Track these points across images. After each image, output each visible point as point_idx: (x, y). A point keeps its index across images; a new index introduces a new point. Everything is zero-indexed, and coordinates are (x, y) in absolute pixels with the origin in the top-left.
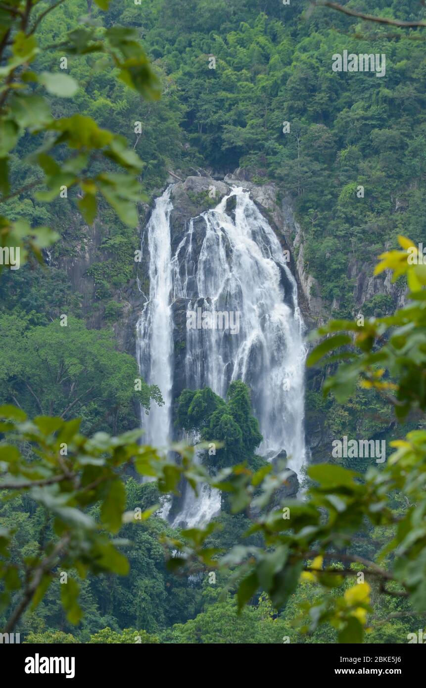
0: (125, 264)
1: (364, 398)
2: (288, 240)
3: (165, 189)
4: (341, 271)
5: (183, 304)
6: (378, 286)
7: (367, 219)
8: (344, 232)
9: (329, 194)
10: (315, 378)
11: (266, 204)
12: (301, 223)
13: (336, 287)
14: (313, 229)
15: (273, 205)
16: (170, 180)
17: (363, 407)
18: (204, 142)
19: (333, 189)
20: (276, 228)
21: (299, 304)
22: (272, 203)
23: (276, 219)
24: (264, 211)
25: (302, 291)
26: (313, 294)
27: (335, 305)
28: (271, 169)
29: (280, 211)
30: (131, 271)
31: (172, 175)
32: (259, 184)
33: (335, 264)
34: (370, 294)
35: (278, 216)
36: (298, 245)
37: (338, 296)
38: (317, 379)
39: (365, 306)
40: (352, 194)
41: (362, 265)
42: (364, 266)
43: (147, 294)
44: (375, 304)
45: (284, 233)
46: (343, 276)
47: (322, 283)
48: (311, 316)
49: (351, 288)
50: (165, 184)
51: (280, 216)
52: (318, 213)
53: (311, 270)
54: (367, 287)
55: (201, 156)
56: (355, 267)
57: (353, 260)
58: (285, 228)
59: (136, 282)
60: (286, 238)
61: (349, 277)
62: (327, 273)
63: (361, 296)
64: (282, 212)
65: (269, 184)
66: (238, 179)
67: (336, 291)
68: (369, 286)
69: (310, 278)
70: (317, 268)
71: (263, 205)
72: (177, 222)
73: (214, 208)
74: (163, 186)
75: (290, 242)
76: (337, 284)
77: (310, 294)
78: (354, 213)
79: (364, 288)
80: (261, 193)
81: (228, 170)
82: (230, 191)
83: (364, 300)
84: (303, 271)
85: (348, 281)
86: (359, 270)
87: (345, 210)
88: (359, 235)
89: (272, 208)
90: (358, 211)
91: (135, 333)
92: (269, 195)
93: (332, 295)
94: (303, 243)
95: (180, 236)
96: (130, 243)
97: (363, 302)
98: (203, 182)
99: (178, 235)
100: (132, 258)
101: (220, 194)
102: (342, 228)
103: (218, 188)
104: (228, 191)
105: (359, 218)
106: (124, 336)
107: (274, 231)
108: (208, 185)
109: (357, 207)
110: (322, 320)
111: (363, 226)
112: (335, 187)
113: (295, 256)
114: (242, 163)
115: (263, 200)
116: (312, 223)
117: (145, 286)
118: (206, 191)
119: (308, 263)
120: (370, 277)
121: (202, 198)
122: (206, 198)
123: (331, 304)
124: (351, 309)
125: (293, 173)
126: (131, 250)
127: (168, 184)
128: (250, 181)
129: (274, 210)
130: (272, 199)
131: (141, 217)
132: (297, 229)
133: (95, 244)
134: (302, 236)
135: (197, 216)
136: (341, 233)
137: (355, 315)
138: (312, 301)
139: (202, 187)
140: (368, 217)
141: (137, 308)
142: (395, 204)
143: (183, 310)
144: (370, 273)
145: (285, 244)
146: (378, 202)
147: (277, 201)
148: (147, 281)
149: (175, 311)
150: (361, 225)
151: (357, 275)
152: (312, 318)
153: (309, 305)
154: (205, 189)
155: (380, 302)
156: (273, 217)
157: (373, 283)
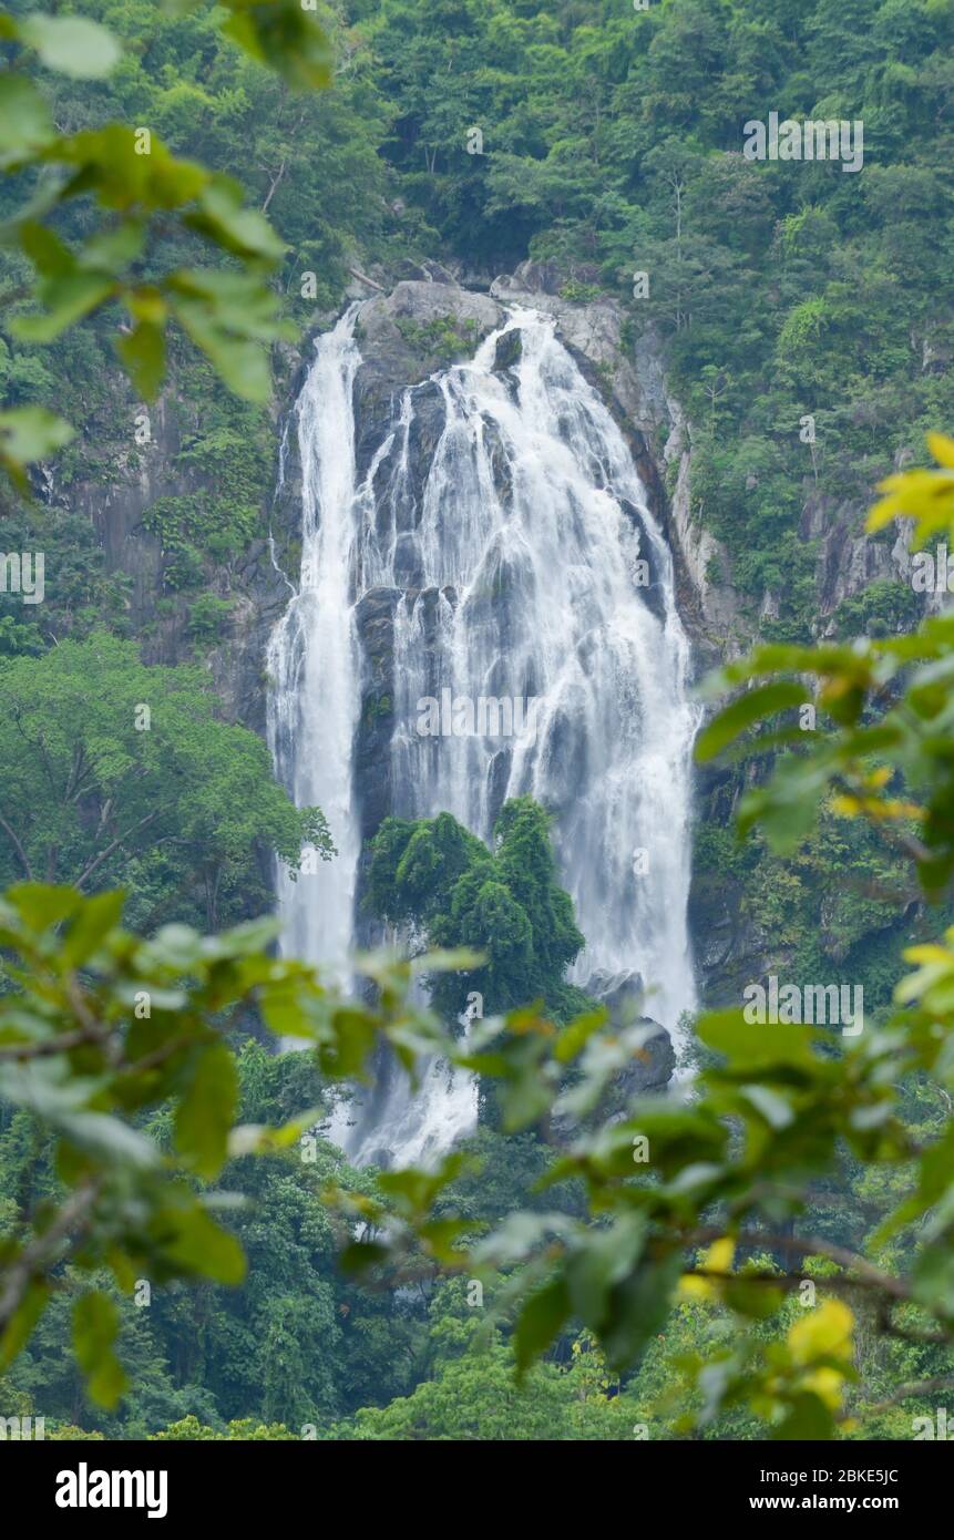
0: (239, 501)
1: (839, 842)
2: (651, 445)
3: (342, 313)
4: (785, 522)
5: (385, 604)
6: (878, 560)
7: (850, 391)
8: (791, 424)
9: (754, 327)
10: (716, 792)
11: (594, 352)
12: (683, 402)
13: (772, 561)
14: (714, 416)
15: (614, 356)
16: (355, 289)
17: (838, 865)
18: (440, 195)
19: (765, 315)
20: (619, 414)
21: (678, 604)
22: (611, 350)
23: (620, 390)
24: (591, 370)
25: (686, 571)
26: (715, 579)
27: (768, 608)
28: (607, 263)
29: (631, 370)
30: (253, 519)
31: (358, 278)
32: (579, 302)
33: (769, 505)
34: (858, 581)
35: (625, 382)
36: (675, 455)
37: (777, 584)
38: (721, 792)
39: (844, 610)
40: (812, 327)
41: (836, 508)
42: (842, 509)
43: (295, 576)
44: (870, 605)
45: (639, 425)
46: (789, 533)
47: (737, 552)
48: (707, 636)
49: (810, 566)
50: (342, 299)
51: (629, 382)
52: (727, 376)
53: (708, 520)
54: (850, 561)
55: (434, 230)
56: (820, 513)
57: (813, 495)
58: (643, 413)
59: (266, 547)
60: (645, 437)
61: (805, 538)
62: (748, 527)
63: (833, 586)
64: (636, 372)
65: (603, 302)
66: (525, 289)
67: (773, 573)
68: (855, 561)
69: (707, 539)
70: (724, 514)
71: (587, 354)
72: (371, 397)
73: (464, 361)
74: (336, 305)
75: (656, 449)
76: (773, 555)
77: (706, 579)
78: (818, 375)
79: (842, 565)
80: (583, 324)
81: (502, 265)
82: (504, 318)
83: (842, 594)
84: (689, 521)
85: (800, 545)
86: (830, 520)
87: (795, 369)
88: (829, 431)
89: (610, 362)
90: (827, 372)
91: (262, 675)
92: (603, 329)
93: (762, 582)
94: (688, 451)
95: (378, 431)
96: (253, 450)
97: (840, 601)
98: (437, 297)
99: (372, 427)
100: (259, 487)
101: (482, 328)
102: (787, 413)
103: (475, 311)
104: (500, 320)
105: (831, 389)
106: (235, 683)
107: (617, 420)
108: (451, 303)
109: (826, 361)
110: (735, 644)
111: (841, 409)
112: (769, 311)
113: (668, 483)
114: (535, 248)
115: (588, 341)
116: (711, 399)
117: (291, 557)
118: (446, 319)
119: (701, 501)
120: (856, 537)
121: (434, 336)
122: (446, 336)
123: (758, 606)
124: (810, 617)
125: (664, 274)
126: (255, 467)
127: (348, 301)
128: (555, 293)
129: (616, 368)
130: (610, 340)
131: (281, 385)
132: (673, 415)
133: (163, 451)
134: (685, 434)
135: (421, 380)
136: (784, 426)
137: (819, 632)
138: (710, 597)
139: (435, 308)
140: (853, 385)
141: (270, 612)
142: (922, 354)
143: (385, 617)
144: (858, 528)
145: (644, 452)
146: (878, 349)
147: (623, 345)
148: (294, 545)
149: (366, 621)
150: (834, 406)
151: (824, 532)
152: (709, 640)
153: (704, 607)
154: (443, 313)
155: (882, 601)
156: (614, 385)
157: (865, 551)
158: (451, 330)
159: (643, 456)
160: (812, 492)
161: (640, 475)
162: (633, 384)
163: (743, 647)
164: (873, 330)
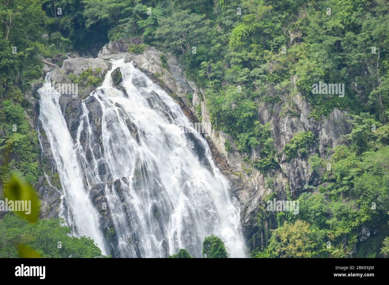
0: (29, 162)
1: (312, 243)
2: (186, 102)
3: (44, 79)
4: (255, 118)
5: (100, 190)
6: (296, 125)
7: (266, 58)
8: (245, 77)
9: (217, 42)
10: (254, 236)
11: (152, 69)
12: (196, 81)
13: (251, 136)
14: (211, 82)
15: (161, 69)
16: (46, 68)
17: (314, 253)
18: (63, 25)
19: (220, 37)
20: (170, 92)
21: (216, 164)
22: (159, 67)
23: (167, 82)
24: (155, 78)
25: (216, 149)
26: (231, 151)
27: (255, 156)
28: (145, 33)
29: (169, 73)
30: (37, 168)
31: (46, 63)
32: (138, 52)
33: (245, 112)
34: (289, 135)
35: (169, 79)
36: (198, 104)
37: (256, 144)
38: (256, 236)
39: (287, 148)
40: (242, 35)
41: (272, 108)
42: (274, 107)
43: (60, 188)
44: (297, 144)
45: (179, 95)
46: (256, 122)
47: (236, 136)
48: (233, 173)
49: (269, 134)
50: (43, 73)
52: (212, 65)
53: (220, 126)
55: (67, 39)
56: (266, 111)
57: (262, 104)
58: (179, 90)
59: (45, 179)
60: (183, 99)
61: (262, 122)
62: (237, 124)
63: (280, 139)
64: (171, 74)
65: (149, 49)
66: (113, 53)
67: (253, 140)
69: (222, 134)
70: (226, 122)
71: (150, 71)
72: (69, 108)
73: (101, 85)
74: (41, 75)
75: (189, 103)
76: (251, 133)
77: (226, 150)
78: (251, 55)
79: (281, 131)
80: (144, 60)
82: (110, 66)
83: (284, 142)
84: (212, 128)
85: (262, 126)
86: (271, 114)
87: (240, 54)
88: (261, 76)
89: (160, 72)
90: (253, 53)
92: (153, 59)
93: (250, 146)
94: (203, 100)
95: (76, 121)
96: (29, 140)
97: (284, 145)
98: (81, 62)
99: (73, 120)
100: (35, 154)
101: (103, 71)
102: (242, 73)
103: (98, 65)
104: (109, 66)
105: (257, 59)
107: (170, 95)
108: (87, 64)
109: (251, 48)
110: (245, 174)
111: (263, 66)
112: (220, 34)
113: (198, 116)
114: (111, 36)
115: (148, 65)
116: (207, 76)
117: (56, 180)
118: (88, 71)
119: (215, 118)
120: (284, 118)
121: (84, 79)
122: (90, 77)
123: (250, 156)
124: (273, 155)
125: (174, 29)
126: (32, 146)
127: (45, 73)
128: (127, 51)
129: (163, 74)
130: (157, 64)
131: (30, 112)
132: (192, 87)
134: (199, 94)
135: (86, 97)
136: (242, 78)
137: (279, 160)
138: (230, 157)
139: (82, 67)
140: (266, 55)
141: (55, 204)
142: (290, 36)
143: (102, 195)
144: (283, 114)
145: (184, 105)
146: (272, 39)
147: (163, 64)
148: (56, 176)
149: (95, 198)
150: (260, 66)
151: (270, 119)
152: (234, 174)
153: (228, 162)
154: (85, 69)
155: (302, 141)
156: (164, 81)
157: (289, 122)
158: (91, 75)
159: (184, 107)
160: (260, 104)
161: (186, 115)
162: (172, 79)
163: (249, 175)
164: (268, 31)
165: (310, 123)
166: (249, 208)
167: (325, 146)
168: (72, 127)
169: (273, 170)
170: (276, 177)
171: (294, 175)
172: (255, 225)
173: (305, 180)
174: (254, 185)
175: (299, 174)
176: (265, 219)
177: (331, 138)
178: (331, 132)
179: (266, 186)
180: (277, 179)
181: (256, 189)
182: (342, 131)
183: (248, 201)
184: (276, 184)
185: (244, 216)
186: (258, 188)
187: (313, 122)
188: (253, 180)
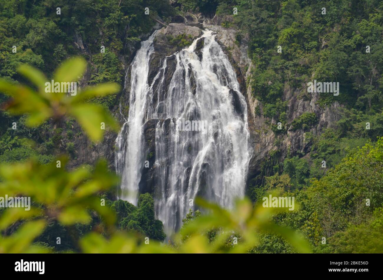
2: (243, 72)
3: (151, 34)
4: (277, 96)
5: (154, 124)
6: (306, 106)
8: (280, 66)
9: (273, 36)
11: (227, 44)
12: (252, 58)
13: (274, 107)
14: (259, 63)
15: (233, 45)
16: (157, 26)
19: (276, 32)
20: (234, 62)
21: (248, 120)
22: (232, 43)
23: (234, 55)
24: (225, 49)
25: (250, 110)
26: (257, 113)
29: (238, 49)
30: (114, 99)
31: (158, 23)
34: (300, 113)
35: (236, 53)
36: (249, 75)
39: (295, 122)
40: (288, 36)
41: (294, 91)
42: (296, 91)
44: (302, 120)
45: (240, 66)
46: (279, 99)
47: (265, 104)
49: (285, 109)
50: (152, 30)
51: (237, 53)
52: (263, 51)
53: (256, 95)
54: (297, 107)
56: (289, 92)
58: (241, 62)
59: (118, 107)
60: (241, 69)
61: (284, 100)
62: (267, 97)
63: (292, 114)
64: (240, 49)
65: (232, 28)
66: (211, 24)
67: (274, 111)
68: (299, 107)
69: (256, 101)
70: (261, 93)
71: (225, 44)
72: (154, 60)
74: (149, 31)
76: (274, 105)
77: (255, 113)
78: (289, 51)
79: (295, 108)
80: (224, 35)
83: (295, 117)
84: (251, 95)
85: (282, 103)
86: (292, 95)
89: (232, 47)
90: (293, 49)
91: (113, 147)
92: (230, 36)
93: (271, 114)
94: (253, 74)
95: (156, 70)
97: (294, 119)
98: (181, 28)
99: (154, 69)
101: (193, 37)
102: (279, 62)
103: (192, 32)
104: (200, 35)
105: (293, 55)
106: (105, 149)
107: (232, 65)
108: (185, 30)
109: (292, 46)
110: (263, 132)
113: (247, 83)
115: (225, 40)
116: (258, 58)
117: (126, 110)
118: (182, 35)
119: (254, 89)
120: (300, 100)
121: (179, 40)
122: (182, 40)
123: (270, 121)
124: (285, 124)
127: (154, 30)
129: (233, 49)
130: (232, 40)
131: (127, 57)
132: (249, 63)
133: (86, 80)
134: (252, 68)
135: (171, 55)
136: (278, 66)
137: (288, 129)
138: (256, 118)
139: (180, 32)
142: (322, 43)
143: (153, 128)
144: (300, 97)
145: (241, 74)
146: (308, 42)
147: (236, 41)
148: (127, 107)
149: (147, 129)
150: (293, 60)
151: (290, 98)
152: (256, 131)
153: (254, 121)
154: (182, 33)
155: (307, 119)
156: (232, 54)
157: (302, 104)
158: (184, 38)
159: (240, 75)
160: (287, 86)
161: (238, 81)
162: (238, 53)
163: (266, 133)
164: (306, 36)
165: (316, 108)
166: (258, 157)
167: (322, 126)
168: (150, 75)
169: (283, 134)
170: (284, 140)
171: (295, 141)
172: (259, 169)
173: (302, 146)
174: (266, 142)
175: (299, 141)
176: (267, 167)
177: (327, 121)
178: (329, 117)
179: (274, 145)
180: (284, 141)
181: (267, 145)
182: (337, 118)
183: (259, 152)
184: (282, 144)
185: (253, 162)
186: (269, 145)
187: (318, 107)
188: (267, 138)
